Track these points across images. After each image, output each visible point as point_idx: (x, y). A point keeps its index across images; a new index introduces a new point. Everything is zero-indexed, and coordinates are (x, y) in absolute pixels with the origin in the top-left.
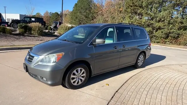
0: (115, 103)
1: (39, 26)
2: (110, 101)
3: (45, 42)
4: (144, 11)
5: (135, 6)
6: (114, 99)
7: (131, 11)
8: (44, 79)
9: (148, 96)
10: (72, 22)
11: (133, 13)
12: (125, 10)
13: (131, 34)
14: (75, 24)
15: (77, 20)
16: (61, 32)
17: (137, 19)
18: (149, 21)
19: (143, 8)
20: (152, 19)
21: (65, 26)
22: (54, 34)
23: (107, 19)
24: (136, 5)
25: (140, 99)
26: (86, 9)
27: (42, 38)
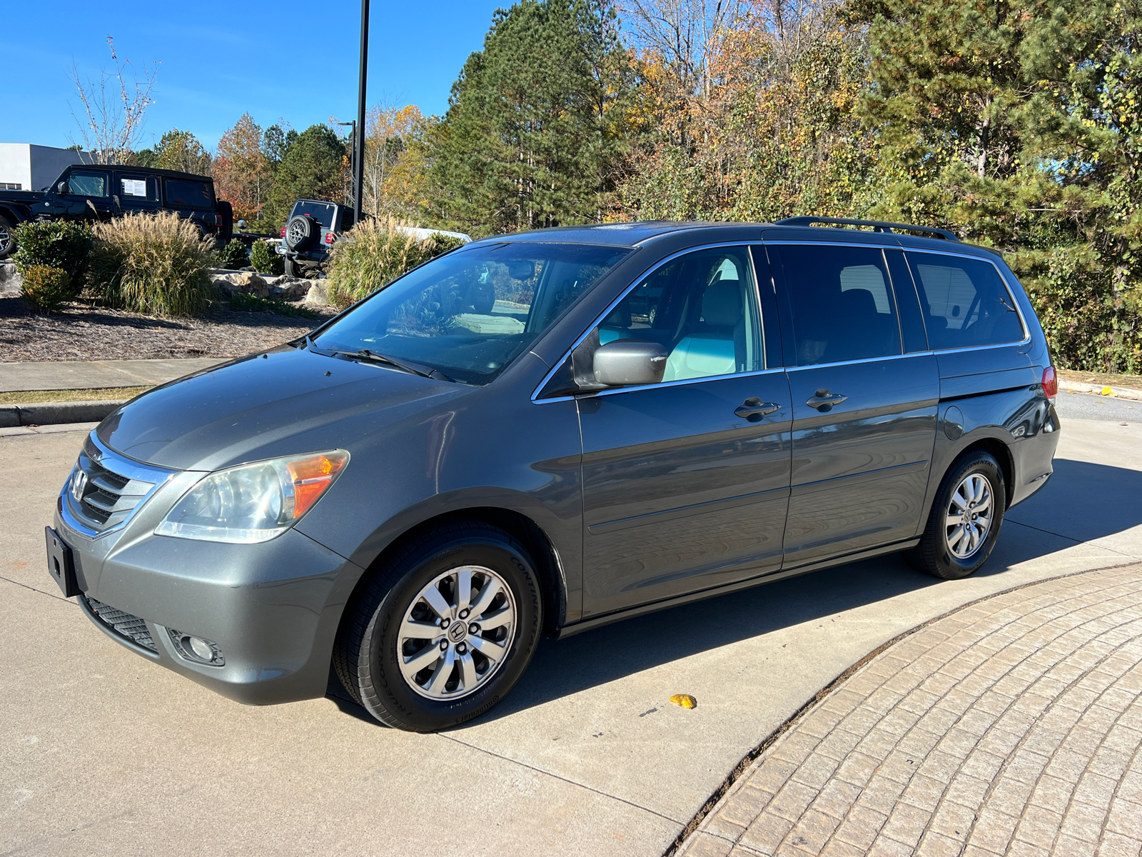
0: (733, 837)
1: (176, 243)
2: (694, 823)
3: (226, 365)
4: (1027, 107)
5: (955, 68)
6: (722, 814)
7: (924, 112)
8: (199, 646)
9: (998, 792)
10: (440, 205)
11: (940, 126)
12: (873, 105)
13: (882, 306)
14: (469, 222)
15: (485, 190)
16: (353, 286)
17: (974, 175)
18: (1074, 189)
19: (1024, 85)
20: (1102, 174)
21: (381, 241)
22: (297, 304)
23: (729, 179)
24: (963, 60)
25: (933, 816)
26: (555, 99)
27: (200, 333)
